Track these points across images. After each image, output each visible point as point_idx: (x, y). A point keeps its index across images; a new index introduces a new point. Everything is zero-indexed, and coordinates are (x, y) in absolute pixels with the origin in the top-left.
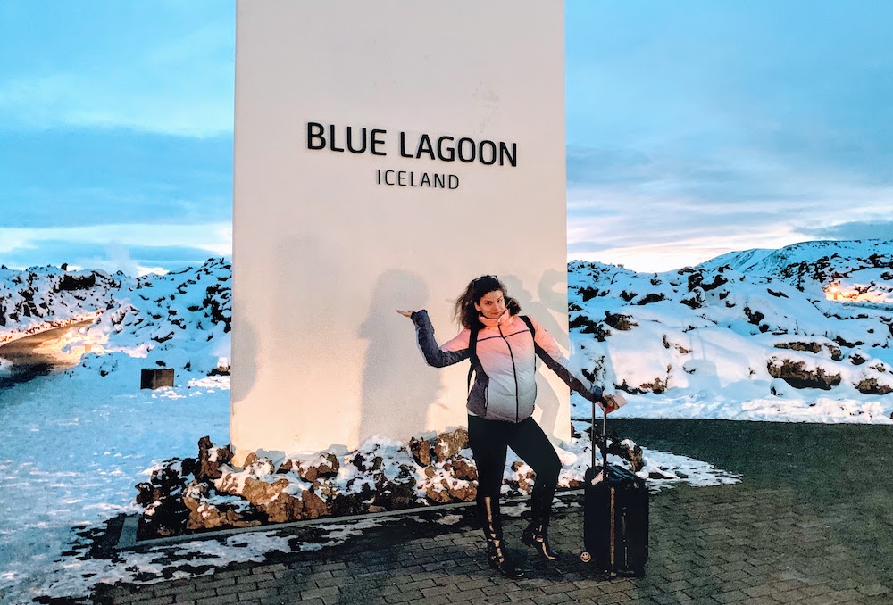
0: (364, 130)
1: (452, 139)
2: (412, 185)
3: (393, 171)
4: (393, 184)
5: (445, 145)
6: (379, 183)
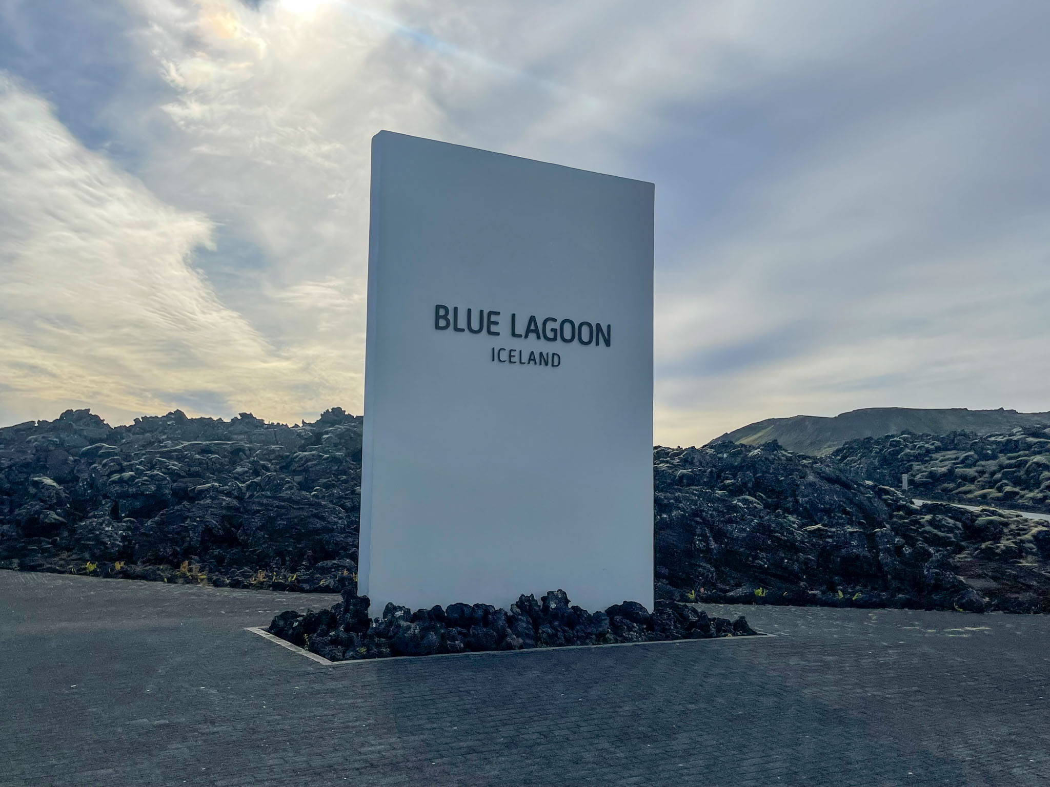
0: (482, 312)
1: (555, 320)
2: (521, 362)
3: (505, 350)
4: (505, 361)
5: (550, 325)
6: (493, 360)
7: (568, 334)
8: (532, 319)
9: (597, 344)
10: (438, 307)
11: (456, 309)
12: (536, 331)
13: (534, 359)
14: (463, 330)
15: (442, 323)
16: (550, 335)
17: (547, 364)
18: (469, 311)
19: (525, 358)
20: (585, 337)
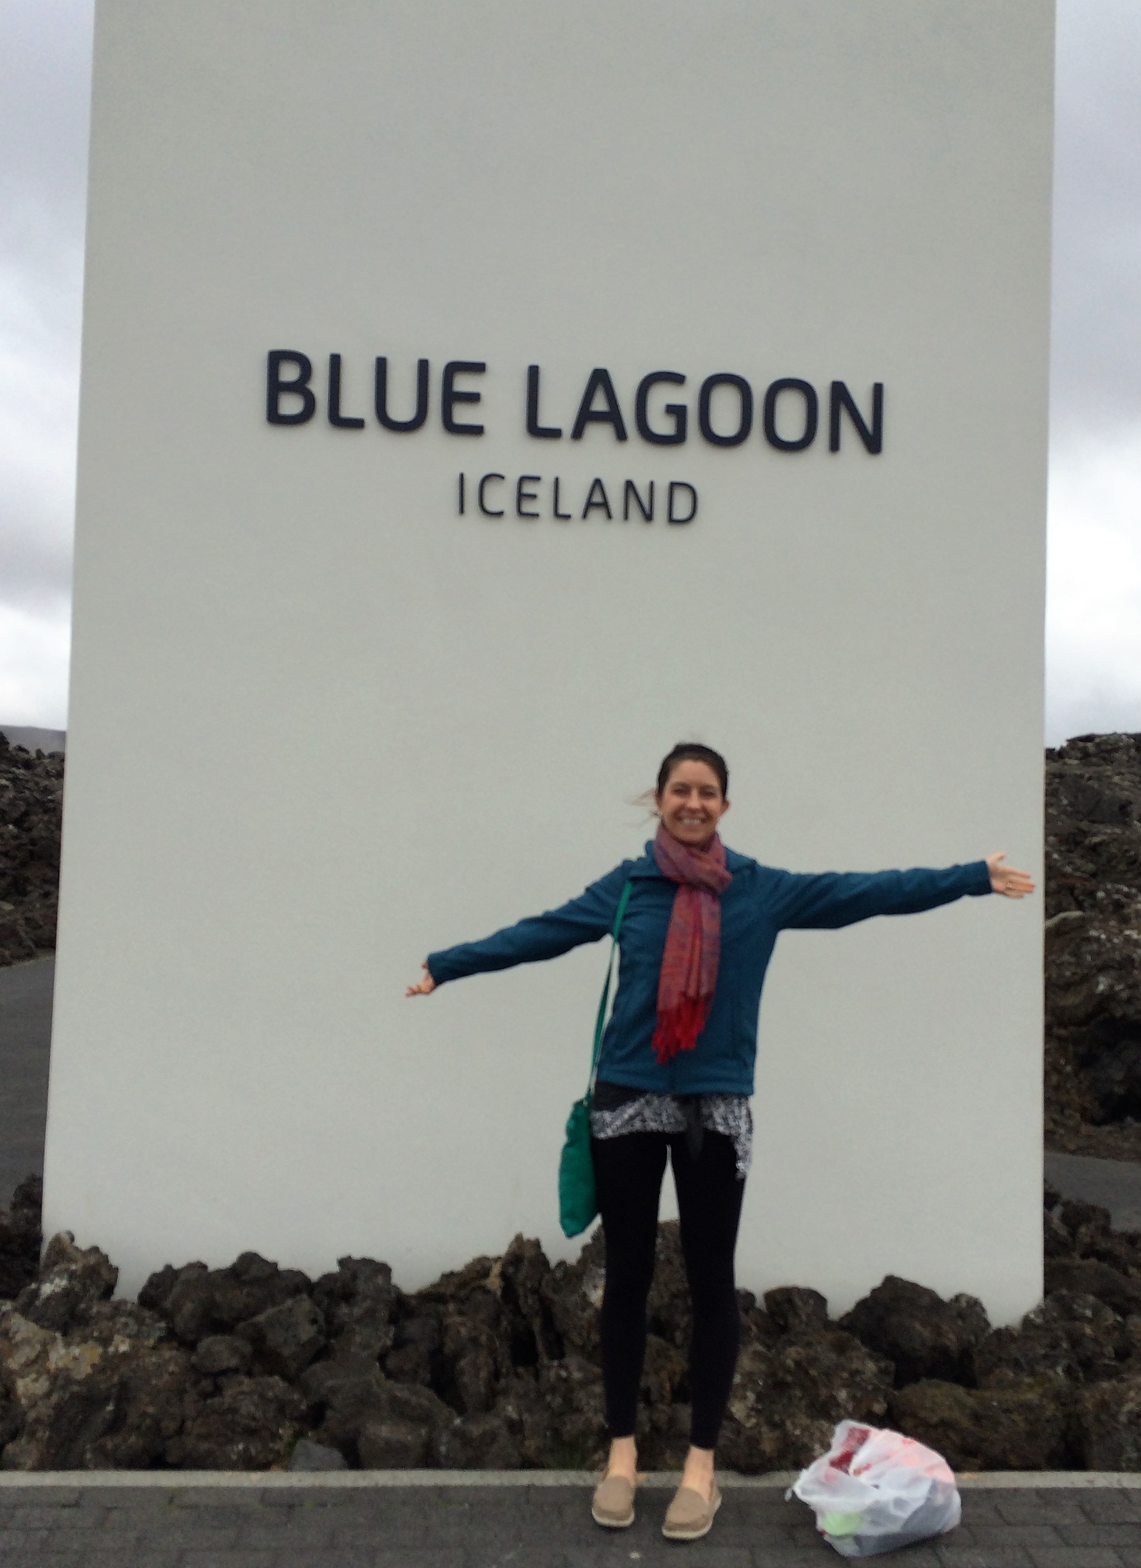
0: (423, 366)
2: (557, 515)
3: (502, 477)
4: (500, 514)
5: (661, 397)
6: (462, 510)
7: (726, 419)
8: (600, 379)
9: (835, 445)
10: (276, 359)
11: (336, 361)
12: (613, 417)
13: (605, 505)
14: (357, 424)
15: (291, 405)
16: (662, 425)
17: (648, 517)
18: (382, 365)
19: (573, 501)
20: (791, 425)
